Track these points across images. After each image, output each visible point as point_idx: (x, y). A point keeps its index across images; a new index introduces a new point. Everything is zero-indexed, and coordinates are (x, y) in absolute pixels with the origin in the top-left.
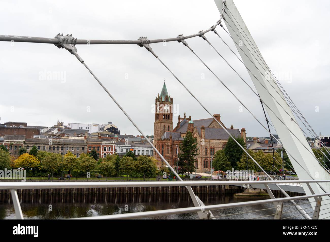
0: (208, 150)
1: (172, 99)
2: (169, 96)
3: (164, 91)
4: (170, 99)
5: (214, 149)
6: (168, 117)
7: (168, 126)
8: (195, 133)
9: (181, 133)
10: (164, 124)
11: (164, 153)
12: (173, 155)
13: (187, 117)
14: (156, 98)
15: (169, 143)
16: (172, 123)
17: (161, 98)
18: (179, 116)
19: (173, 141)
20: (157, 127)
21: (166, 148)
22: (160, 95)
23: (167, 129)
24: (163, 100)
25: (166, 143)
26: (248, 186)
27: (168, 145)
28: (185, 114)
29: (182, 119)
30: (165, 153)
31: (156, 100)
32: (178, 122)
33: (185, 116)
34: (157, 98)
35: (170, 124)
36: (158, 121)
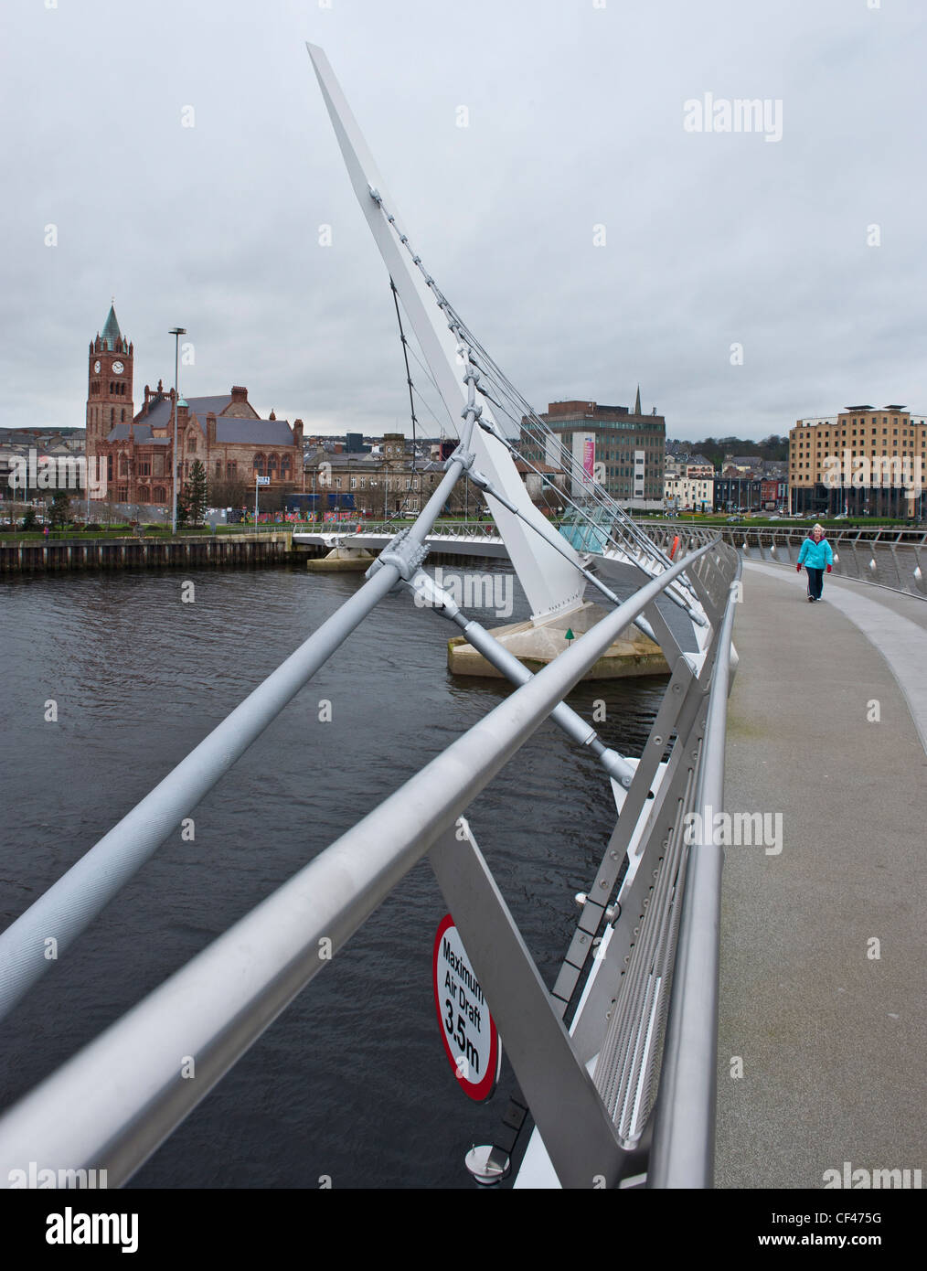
0: (223, 467)
1: (131, 348)
2: (123, 339)
3: (112, 325)
4: (126, 346)
5: (234, 465)
6: (122, 388)
7: (120, 412)
8: (191, 429)
9: (152, 426)
10: (113, 405)
11: (114, 473)
12: (137, 478)
13: (166, 390)
14: (92, 343)
15: (127, 452)
16: (132, 404)
17: (106, 345)
18: (147, 388)
19: (136, 447)
20: (94, 413)
21: (119, 461)
22: (100, 336)
23: (118, 417)
24: (109, 349)
25: (120, 451)
26: (337, 543)
27: (124, 455)
28: (160, 383)
29: (153, 393)
30: (116, 474)
31: (91, 346)
32: (143, 401)
33: (160, 388)
34: (94, 342)
35: (125, 407)
36: (97, 397)
